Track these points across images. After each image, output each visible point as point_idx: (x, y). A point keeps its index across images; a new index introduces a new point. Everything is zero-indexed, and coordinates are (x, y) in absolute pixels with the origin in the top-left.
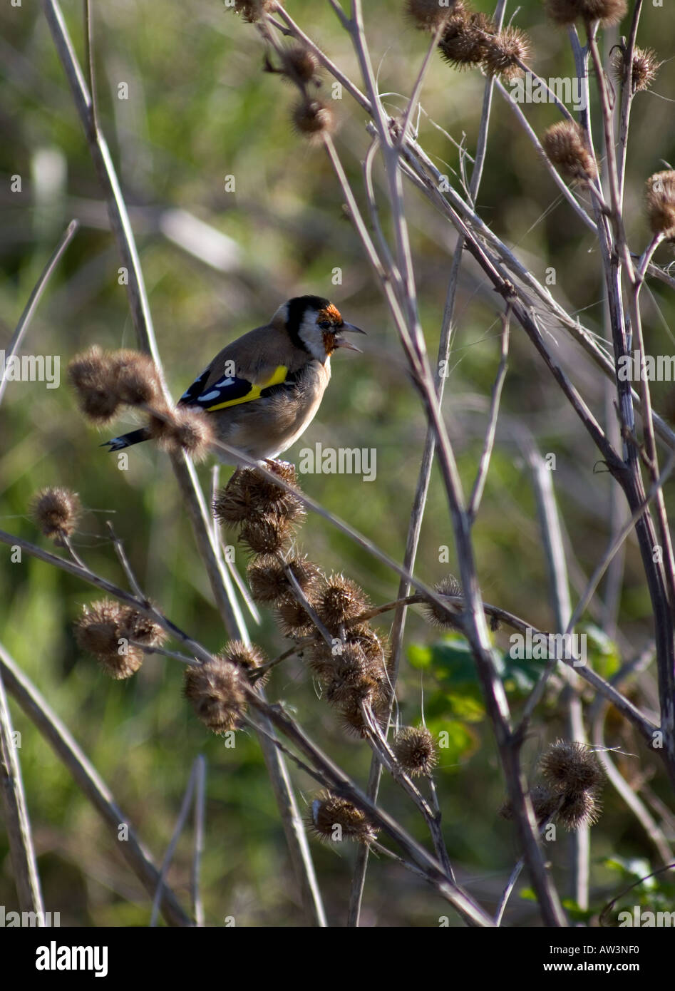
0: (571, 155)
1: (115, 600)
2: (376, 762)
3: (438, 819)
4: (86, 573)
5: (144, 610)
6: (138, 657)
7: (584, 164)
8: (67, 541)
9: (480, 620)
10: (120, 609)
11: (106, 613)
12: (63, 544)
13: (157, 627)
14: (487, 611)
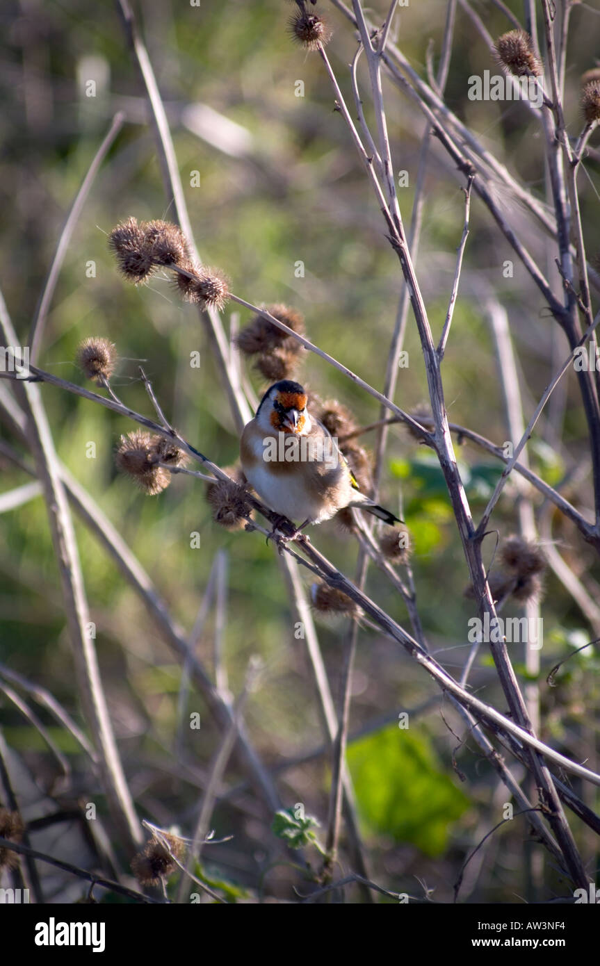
0: (520, 57)
1: (147, 431)
2: (362, 553)
3: (413, 599)
4: (122, 408)
5: (170, 438)
6: (166, 477)
7: (530, 65)
8: (106, 382)
9: (448, 437)
10: (151, 437)
11: (140, 441)
12: (103, 385)
13: (182, 452)
14: (451, 429)
